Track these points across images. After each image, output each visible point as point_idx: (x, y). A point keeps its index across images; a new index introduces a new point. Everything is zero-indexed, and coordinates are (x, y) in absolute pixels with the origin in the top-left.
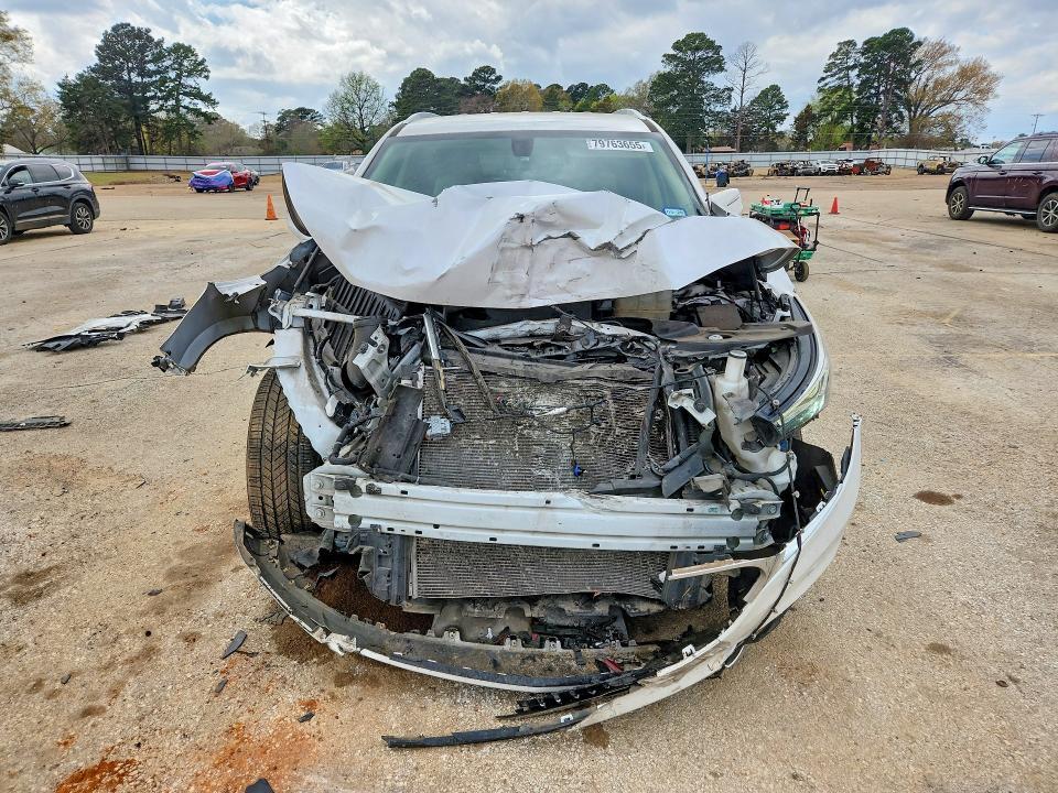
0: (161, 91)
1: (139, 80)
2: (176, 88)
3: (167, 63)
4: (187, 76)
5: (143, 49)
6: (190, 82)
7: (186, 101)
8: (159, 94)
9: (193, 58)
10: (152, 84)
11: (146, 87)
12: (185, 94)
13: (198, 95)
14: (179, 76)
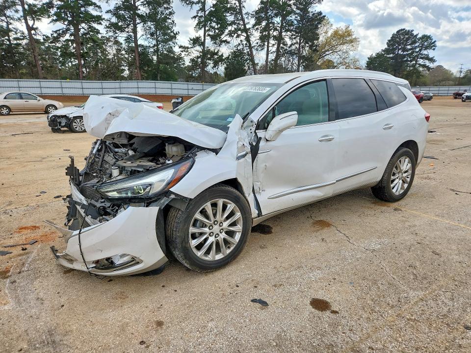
0: (410, 58)
1: (402, 53)
2: (417, 56)
3: (417, 44)
4: (424, 50)
5: (408, 39)
6: (425, 52)
7: (421, 61)
8: (409, 59)
9: (430, 41)
10: (407, 55)
11: (404, 56)
12: (422, 58)
13: (427, 58)
14: (420, 50)
